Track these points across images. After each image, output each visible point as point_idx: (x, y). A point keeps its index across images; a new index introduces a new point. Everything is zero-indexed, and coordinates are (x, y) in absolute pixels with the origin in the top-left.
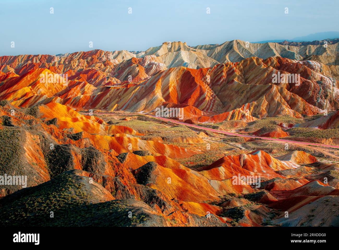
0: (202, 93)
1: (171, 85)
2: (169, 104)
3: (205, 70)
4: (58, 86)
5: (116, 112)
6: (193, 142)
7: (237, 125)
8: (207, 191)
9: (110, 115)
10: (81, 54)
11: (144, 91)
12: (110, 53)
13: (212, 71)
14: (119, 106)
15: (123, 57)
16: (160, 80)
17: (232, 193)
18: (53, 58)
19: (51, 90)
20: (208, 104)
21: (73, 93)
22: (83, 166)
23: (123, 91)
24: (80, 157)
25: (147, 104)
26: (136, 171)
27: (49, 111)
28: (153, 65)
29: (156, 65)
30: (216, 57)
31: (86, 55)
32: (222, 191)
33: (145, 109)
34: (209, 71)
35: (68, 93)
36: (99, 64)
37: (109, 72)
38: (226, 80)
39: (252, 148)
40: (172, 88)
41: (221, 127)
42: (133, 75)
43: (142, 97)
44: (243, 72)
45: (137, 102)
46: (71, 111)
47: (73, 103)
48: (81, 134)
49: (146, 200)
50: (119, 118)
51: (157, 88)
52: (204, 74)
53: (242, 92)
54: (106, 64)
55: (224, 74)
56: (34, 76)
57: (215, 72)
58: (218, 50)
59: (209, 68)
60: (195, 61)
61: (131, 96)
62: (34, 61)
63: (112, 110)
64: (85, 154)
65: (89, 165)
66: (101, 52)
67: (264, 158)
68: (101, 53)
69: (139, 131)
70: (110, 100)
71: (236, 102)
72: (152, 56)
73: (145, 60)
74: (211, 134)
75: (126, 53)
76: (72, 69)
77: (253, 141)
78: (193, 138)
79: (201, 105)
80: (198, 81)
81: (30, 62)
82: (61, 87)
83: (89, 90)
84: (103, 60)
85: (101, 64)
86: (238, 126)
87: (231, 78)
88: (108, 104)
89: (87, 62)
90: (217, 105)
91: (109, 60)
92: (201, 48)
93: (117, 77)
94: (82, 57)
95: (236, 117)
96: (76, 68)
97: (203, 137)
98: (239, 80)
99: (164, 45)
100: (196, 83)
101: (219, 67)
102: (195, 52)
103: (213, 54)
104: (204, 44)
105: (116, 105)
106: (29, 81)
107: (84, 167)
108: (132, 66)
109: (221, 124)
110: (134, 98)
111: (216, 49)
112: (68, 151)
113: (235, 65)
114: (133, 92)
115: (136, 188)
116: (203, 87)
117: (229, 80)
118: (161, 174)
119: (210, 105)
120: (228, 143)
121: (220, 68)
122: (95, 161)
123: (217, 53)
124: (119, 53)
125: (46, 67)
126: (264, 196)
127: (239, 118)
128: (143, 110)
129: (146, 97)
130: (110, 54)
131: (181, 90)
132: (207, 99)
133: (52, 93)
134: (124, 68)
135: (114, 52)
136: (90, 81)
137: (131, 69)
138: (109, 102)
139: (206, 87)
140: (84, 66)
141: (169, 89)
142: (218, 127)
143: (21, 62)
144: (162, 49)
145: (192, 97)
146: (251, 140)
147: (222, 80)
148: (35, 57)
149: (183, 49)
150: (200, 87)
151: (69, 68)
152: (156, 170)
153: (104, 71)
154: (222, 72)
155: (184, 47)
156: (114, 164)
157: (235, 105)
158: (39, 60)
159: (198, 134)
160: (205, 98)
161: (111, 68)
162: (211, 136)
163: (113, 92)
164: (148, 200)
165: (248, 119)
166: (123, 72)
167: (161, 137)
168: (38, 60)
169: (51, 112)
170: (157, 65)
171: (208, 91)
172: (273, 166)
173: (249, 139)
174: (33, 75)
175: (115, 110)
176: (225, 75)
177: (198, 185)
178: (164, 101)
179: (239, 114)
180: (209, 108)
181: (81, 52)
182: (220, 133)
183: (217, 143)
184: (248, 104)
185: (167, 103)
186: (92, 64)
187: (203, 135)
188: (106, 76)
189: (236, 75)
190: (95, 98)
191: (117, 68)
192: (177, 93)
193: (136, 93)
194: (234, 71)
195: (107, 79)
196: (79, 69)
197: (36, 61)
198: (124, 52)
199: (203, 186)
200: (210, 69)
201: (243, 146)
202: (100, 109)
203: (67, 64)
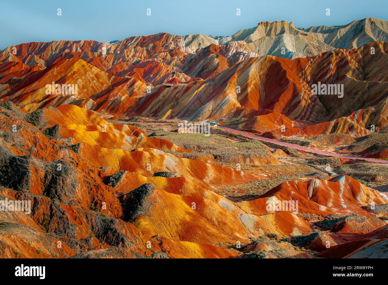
0: (296, 94)
1: (251, 82)
2: (245, 110)
3: (305, 61)
4: (97, 84)
5: (168, 121)
6: (261, 163)
7: (338, 141)
8: (232, 229)
9: (159, 125)
10: (139, 40)
11: (211, 91)
12: (181, 38)
13: (315, 62)
14: (173, 113)
15: (200, 44)
16: (236, 75)
17: (272, 234)
18: (100, 45)
19: (86, 90)
20: (303, 110)
21: (117, 94)
22: (44, 186)
23: (182, 91)
24: (42, 174)
25: (213, 110)
26: (125, 196)
27: (59, 116)
28: (241, 54)
29: (244, 55)
30: (338, 44)
31: (147, 40)
32: (258, 231)
33: (210, 117)
34: (310, 62)
35: (110, 94)
36: (163, 54)
37: (176, 65)
38: (335, 74)
39: (347, 173)
40: (252, 86)
41: (313, 143)
42: (210, 69)
43: (208, 100)
44: (362, 63)
45: (201, 107)
46: (93, 116)
47: (110, 108)
48: (79, 146)
49: (99, 234)
50: (170, 129)
51: (230, 86)
52: (303, 67)
53: (356, 94)
54: (172, 53)
55: (332, 66)
56: (63, 70)
57: (319, 64)
58: (342, 33)
59: (311, 58)
60: (304, 49)
61: (191, 98)
62: (74, 50)
63: (164, 119)
64: (49, 170)
65: (54, 186)
66: (168, 36)
67: (348, 187)
68: (168, 38)
69: (185, 147)
70: (164, 103)
71: (346, 108)
72: (239, 42)
73: (229, 48)
74: (294, 153)
75: (204, 38)
76: (125, 61)
77: (352, 163)
78: (260, 157)
79: (294, 112)
80: (292, 76)
81: (67, 51)
82: (100, 85)
83: (140, 91)
84: (171, 48)
85: (167, 53)
86: (341, 143)
87: (342, 73)
88: (160, 110)
89: (147, 50)
90: (317, 113)
91: (179, 49)
92: (315, 31)
93: (187, 72)
94: (140, 43)
95: (340, 129)
96: (130, 59)
97: (280, 157)
98: (354, 75)
99: (260, 26)
100: (287, 79)
101: (325, 56)
102: (305, 36)
103: (334, 39)
104: (321, 25)
105: (170, 110)
106: (56, 76)
107: (45, 189)
108: (209, 57)
109: (314, 138)
110: (196, 101)
111: (339, 32)
112: (26, 165)
113: (350, 53)
114: (196, 92)
115: (86, 216)
116: (298, 86)
117: (340, 76)
118: (159, 201)
119: (306, 112)
120: (313, 167)
121: (327, 58)
122: (63, 180)
123: (339, 38)
124: (194, 38)
125: (88, 57)
126: (316, 238)
127: (345, 131)
128: (206, 119)
129: (213, 99)
130: (181, 40)
131: (265, 90)
132: (303, 103)
133: (88, 94)
134: (198, 60)
135: (187, 37)
136: (147, 77)
137: (208, 61)
138: (161, 107)
139: (304, 86)
140: (143, 56)
141: (247, 87)
142: (308, 143)
143: (56, 50)
144: (256, 32)
145: (280, 100)
146: (350, 162)
147: (328, 76)
148: (75, 44)
149: (288, 32)
150: (294, 85)
151: (121, 60)
152: (153, 195)
153: (169, 63)
154: (330, 63)
155: (290, 29)
156: (92, 186)
157: (343, 112)
158: (81, 48)
159: (272, 152)
160: (299, 102)
161: (180, 60)
162: (293, 156)
163: (167, 93)
164: (102, 234)
165: (357, 133)
166: (196, 65)
167: (213, 155)
168: (79, 49)
169: (62, 118)
170: (246, 54)
171: (305, 92)
172: (361, 199)
173: (348, 160)
174: (61, 68)
175: (168, 118)
176: (334, 67)
177: (220, 220)
178: (239, 105)
179: (344, 124)
180: (304, 116)
181: (139, 37)
182: (309, 151)
183: (298, 165)
184: (361, 111)
185: (243, 107)
186: (155, 53)
187: (281, 154)
188: (171, 71)
189: (350, 68)
190: (142, 101)
191: (189, 59)
192: (258, 94)
193: (199, 93)
194: (347, 63)
195: (171, 75)
196: (135, 61)
197: (77, 50)
198: (201, 36)
199: (227, 221)
200: (312, 60)
201: (334, 171)
202: (148, 116)
203: (118, 54)
